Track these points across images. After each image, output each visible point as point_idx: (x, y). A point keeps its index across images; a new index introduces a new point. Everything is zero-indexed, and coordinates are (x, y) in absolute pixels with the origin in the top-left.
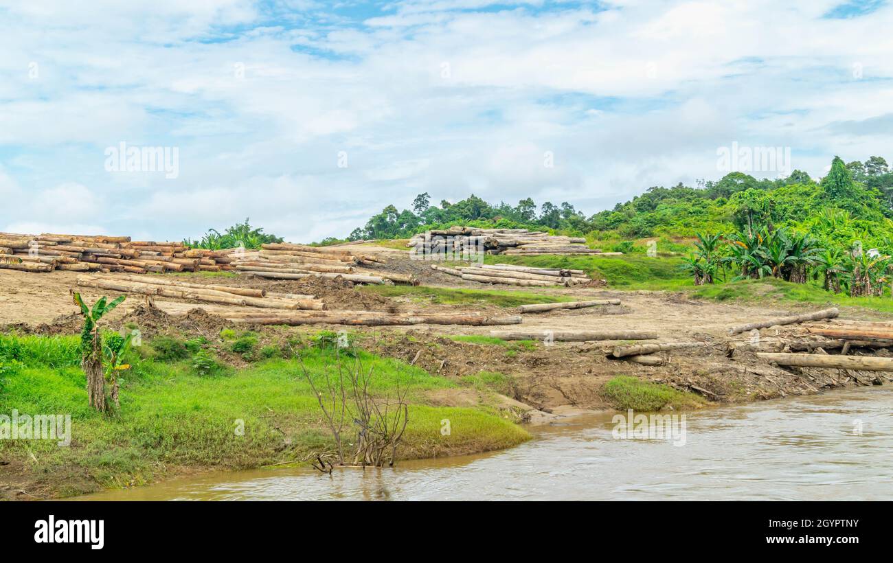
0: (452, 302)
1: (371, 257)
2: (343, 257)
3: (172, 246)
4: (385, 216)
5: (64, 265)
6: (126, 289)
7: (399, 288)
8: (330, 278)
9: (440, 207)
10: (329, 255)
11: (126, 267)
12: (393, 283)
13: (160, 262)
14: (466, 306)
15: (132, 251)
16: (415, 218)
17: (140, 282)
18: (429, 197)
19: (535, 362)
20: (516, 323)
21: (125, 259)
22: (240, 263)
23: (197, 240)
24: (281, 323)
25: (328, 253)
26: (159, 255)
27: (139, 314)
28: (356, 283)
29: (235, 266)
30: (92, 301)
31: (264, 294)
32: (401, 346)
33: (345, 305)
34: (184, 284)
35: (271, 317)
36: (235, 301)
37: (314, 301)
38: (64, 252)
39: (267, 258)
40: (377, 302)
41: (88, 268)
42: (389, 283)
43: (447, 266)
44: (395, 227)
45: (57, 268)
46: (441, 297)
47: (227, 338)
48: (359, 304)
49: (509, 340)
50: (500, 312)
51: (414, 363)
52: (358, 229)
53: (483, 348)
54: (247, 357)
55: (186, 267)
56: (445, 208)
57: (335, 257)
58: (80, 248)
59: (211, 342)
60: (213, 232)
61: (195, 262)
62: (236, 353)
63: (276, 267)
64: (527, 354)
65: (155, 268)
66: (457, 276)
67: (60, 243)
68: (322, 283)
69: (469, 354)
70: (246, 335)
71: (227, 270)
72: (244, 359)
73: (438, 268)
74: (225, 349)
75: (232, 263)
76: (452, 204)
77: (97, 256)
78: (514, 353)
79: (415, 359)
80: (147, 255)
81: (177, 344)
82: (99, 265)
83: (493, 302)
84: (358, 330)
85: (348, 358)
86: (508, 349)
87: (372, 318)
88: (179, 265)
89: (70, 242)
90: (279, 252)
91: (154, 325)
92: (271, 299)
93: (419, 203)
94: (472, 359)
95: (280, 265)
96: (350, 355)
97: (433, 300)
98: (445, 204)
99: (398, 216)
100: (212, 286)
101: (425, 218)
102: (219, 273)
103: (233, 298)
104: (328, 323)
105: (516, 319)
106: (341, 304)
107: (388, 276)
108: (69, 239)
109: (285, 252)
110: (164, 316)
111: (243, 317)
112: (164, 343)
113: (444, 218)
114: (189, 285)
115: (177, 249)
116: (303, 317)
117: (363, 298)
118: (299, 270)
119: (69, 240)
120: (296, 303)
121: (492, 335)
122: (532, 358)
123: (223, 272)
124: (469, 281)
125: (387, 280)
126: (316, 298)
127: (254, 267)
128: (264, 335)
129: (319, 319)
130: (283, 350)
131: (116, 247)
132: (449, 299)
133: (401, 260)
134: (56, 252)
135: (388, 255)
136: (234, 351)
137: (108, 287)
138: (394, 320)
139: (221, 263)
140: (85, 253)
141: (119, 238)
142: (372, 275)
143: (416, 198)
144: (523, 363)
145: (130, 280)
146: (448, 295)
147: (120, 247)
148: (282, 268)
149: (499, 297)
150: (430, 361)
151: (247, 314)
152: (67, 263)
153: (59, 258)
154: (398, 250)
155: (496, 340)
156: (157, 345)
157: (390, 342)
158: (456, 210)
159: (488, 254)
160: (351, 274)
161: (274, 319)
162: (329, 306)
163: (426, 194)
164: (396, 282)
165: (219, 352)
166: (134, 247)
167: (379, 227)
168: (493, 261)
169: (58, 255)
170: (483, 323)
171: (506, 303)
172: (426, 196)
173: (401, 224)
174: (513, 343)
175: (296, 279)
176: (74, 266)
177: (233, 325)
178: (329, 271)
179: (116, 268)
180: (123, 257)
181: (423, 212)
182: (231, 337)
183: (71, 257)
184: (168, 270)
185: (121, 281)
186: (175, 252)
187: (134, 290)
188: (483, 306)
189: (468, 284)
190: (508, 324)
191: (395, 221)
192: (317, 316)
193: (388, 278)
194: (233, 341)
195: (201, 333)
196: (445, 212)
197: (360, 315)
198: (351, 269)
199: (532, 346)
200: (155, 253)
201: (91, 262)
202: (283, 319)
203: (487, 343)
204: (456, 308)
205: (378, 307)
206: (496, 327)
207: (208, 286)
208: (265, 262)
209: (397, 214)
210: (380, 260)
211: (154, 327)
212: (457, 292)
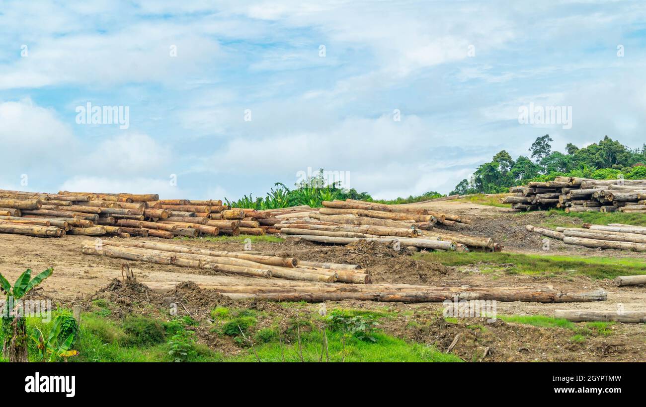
0: (532, 273)
1: (453, 217)
2: (418, 216)
3: (208, 205)
4: (496, 164)
5: (77, 229)
6: (136, 258)
7: (473, 255)
8: (383, 244)
9: (566, 153)
10: (402, 215)
11: (151, 231)
12: (467, 249)
13: (192, 225)
14: (547, 278)
15: (159, 212)
16: (533, 167)
17: (153, 249)
18: (551, 140)
19: (607, 350)
20: (599, 300)
21: (152, 221)
22: (285, 225)
23: (259, 197)
24: (297, 300)
25: (400, 211)
26: (193, 215)
27: (115, 289)
28: (420, 248)
29: (279, 228)
30: (85, 272)
31: (295, 263)
32: (436, 329)
33: (397, 276)
34: (203, 251)
35: (289, 291)
36: (260, 271)
37: (356, 271)
38: (77, 213)
39: (319, 219)
40: (437, 273)
41: (104, 232)
42: (461, 249)
43: (547, 227)
44: (508, 178)
45: (70, 233)
46: (520, 266)
47: (219, 318)
48: (414, 275)
49: (580, 322)
50: (591, 285)
51: (450, 351)
52: (465, 181)
53: (542, 331)
54: (240, 341)
55: (223, 230)
56: (571, 153)
57: (409, 216)
58: (96, 209)
59: (199, 323)
60: (280, 187)
61: (233, 223)
62: (227, 337)
63: (326, 229)
64: (600, 339)
65: (186, 231)
66: (558, 239)
67: (75, 202)
68: (372, 249)
69: (524, 340)
70: (244, 314)
71: (272, 233)
72: (237, 343)
73: (536, 230)
74: (215, 331)
75: (276, 225)
76: (580, 148)
77: (117, 218)
78: (582, 338)
79: (452, 345)
80: (178, 215)
81: (153, 325)
82: (117, 228)
83: (583, 272)
84: (391, 308)
85: (364, 343)
86: (575, 333)
87: (414, 293)
88: (214, 228)
89: (87, 202)
90: (342, 210)
91: (128, 301)
92: (304, 269)
93: (538, 148)
94: (527, 345)
95: (333, 227)
96: (367, 339)
97: (507, 270)
98: (571, 148)
99: (513, 165)
100: (234, 254)
101: (546, 167)
102: (261, 237)
103: (259, 268)
104: (358, 299)
105: (599, 295)
106: (391, 276)
107: (463, 240)
108: (85, 198)
109: (350, 210)
110: (145, 291)
111: (254, 292)
112: (137, 323)
113: (570, 166)
114: (208, 252)
115: (213, 208)
116: (328, 292)
117: (420, 267)
118: (353, 233)
119: (86, 200)
120: (333, 274)
121: (558, 316)
122: (604, 344)
123: (266, 237)
124: (572, 246)
125: (459, 245)
126: (359, 267)
127: (301, 230)
128: (267, 315)
129: (348, 294)
130: (285, 332)
131: (141, 206)
132: (530, 269)
133: (492, 220)
134: (68, 213)
135: (477, 213)
136: (225, 334)
137: (117, 255)
138: (441, 296)
139: (266, 224)
140: (102, 215)
141: (145, 196)
142: (440, 239)
143: (534, 141)
144: (592, 352)
145: (143, 247)
146: (529, 264)
147: (147, 207)
148: (334, 230)
149: (594, 266)
150: (471, 347)
151: (259, 288)
152: (81, 226)
153: (71, 221)
154: (491, 207)
155: (561, 321)
156: (129, 326)
157: (424, 324)
158: (585, 156)
159: (601, 211)
160: (416, 237)
161: (291, 294)
162: (373, 278)
163: (547, 136)
164: (471, 247)
165: (206, 335)
166: (165, 206)
167: (488, 178)
168: (606, 219)
169: (70, 217)
170: (556, 299)
171: (600, 274)
172: (546, 139)
173: (517, 175)
174: (583, 326)
175: (343, 244)
176: (89, 230)
177: (231, 302)
178: (389, 235)
179: (139, 231)
180: (147, 218)
181: (543, 159)
182: (224, 317)
183: (86, 219)
184: (201, 234)
185: (131, 248)
186: (212, 212)
187: (145, 258)
188: (570, 278)
189: (571, 249)
190: (589, 301)
191: (509, 170)
192: (345, 290)
193: (461, 243)
194: (226, 322)
195: (188, 312)
196: (571, 158)
197: (400, 289)
198: (415, 232)
199: (607, 329)
200: (187, 214)
201: (110, 225)
202: (302, 294)
203: (550, 325)
204: (535, 279)
205: (436, 279)
206: (572, 304)
207: (230, 253)
208: (314, 224)
209: (510, 162)
210: (464, 220)
211: (128, 305)
212: (542, 260)
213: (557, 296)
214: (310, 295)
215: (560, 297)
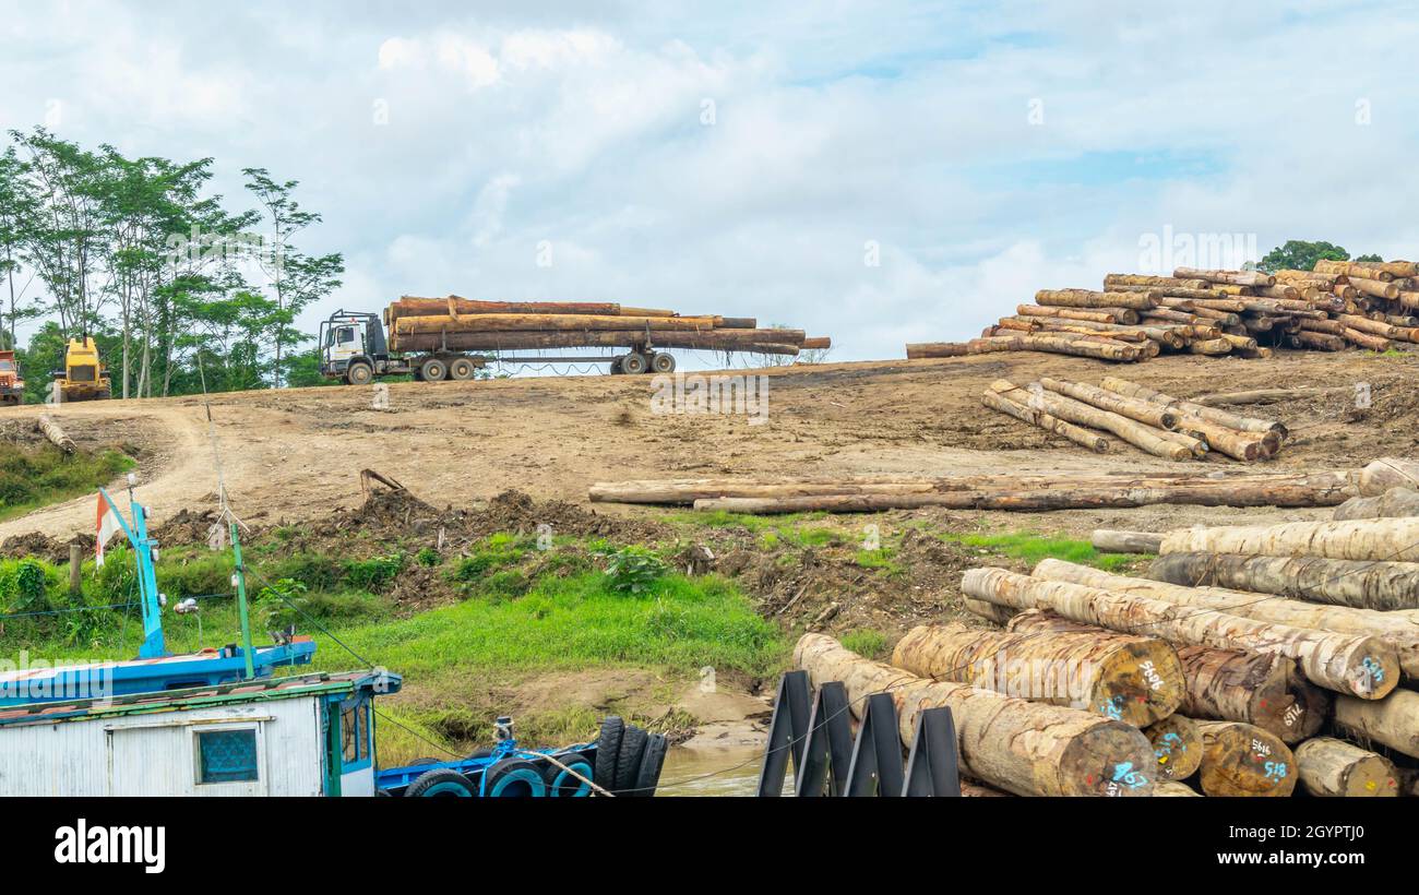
150: (820, 603)
213: (1320, 494)
214: (865, 500)
215: (1326, 495)
